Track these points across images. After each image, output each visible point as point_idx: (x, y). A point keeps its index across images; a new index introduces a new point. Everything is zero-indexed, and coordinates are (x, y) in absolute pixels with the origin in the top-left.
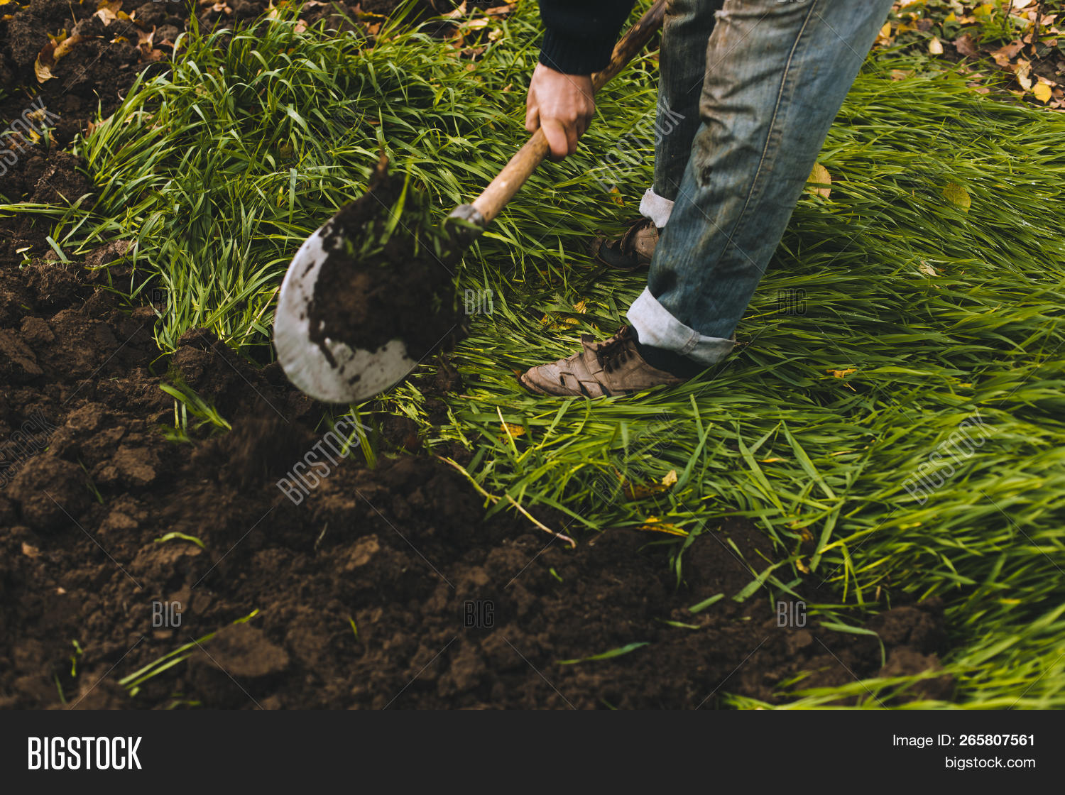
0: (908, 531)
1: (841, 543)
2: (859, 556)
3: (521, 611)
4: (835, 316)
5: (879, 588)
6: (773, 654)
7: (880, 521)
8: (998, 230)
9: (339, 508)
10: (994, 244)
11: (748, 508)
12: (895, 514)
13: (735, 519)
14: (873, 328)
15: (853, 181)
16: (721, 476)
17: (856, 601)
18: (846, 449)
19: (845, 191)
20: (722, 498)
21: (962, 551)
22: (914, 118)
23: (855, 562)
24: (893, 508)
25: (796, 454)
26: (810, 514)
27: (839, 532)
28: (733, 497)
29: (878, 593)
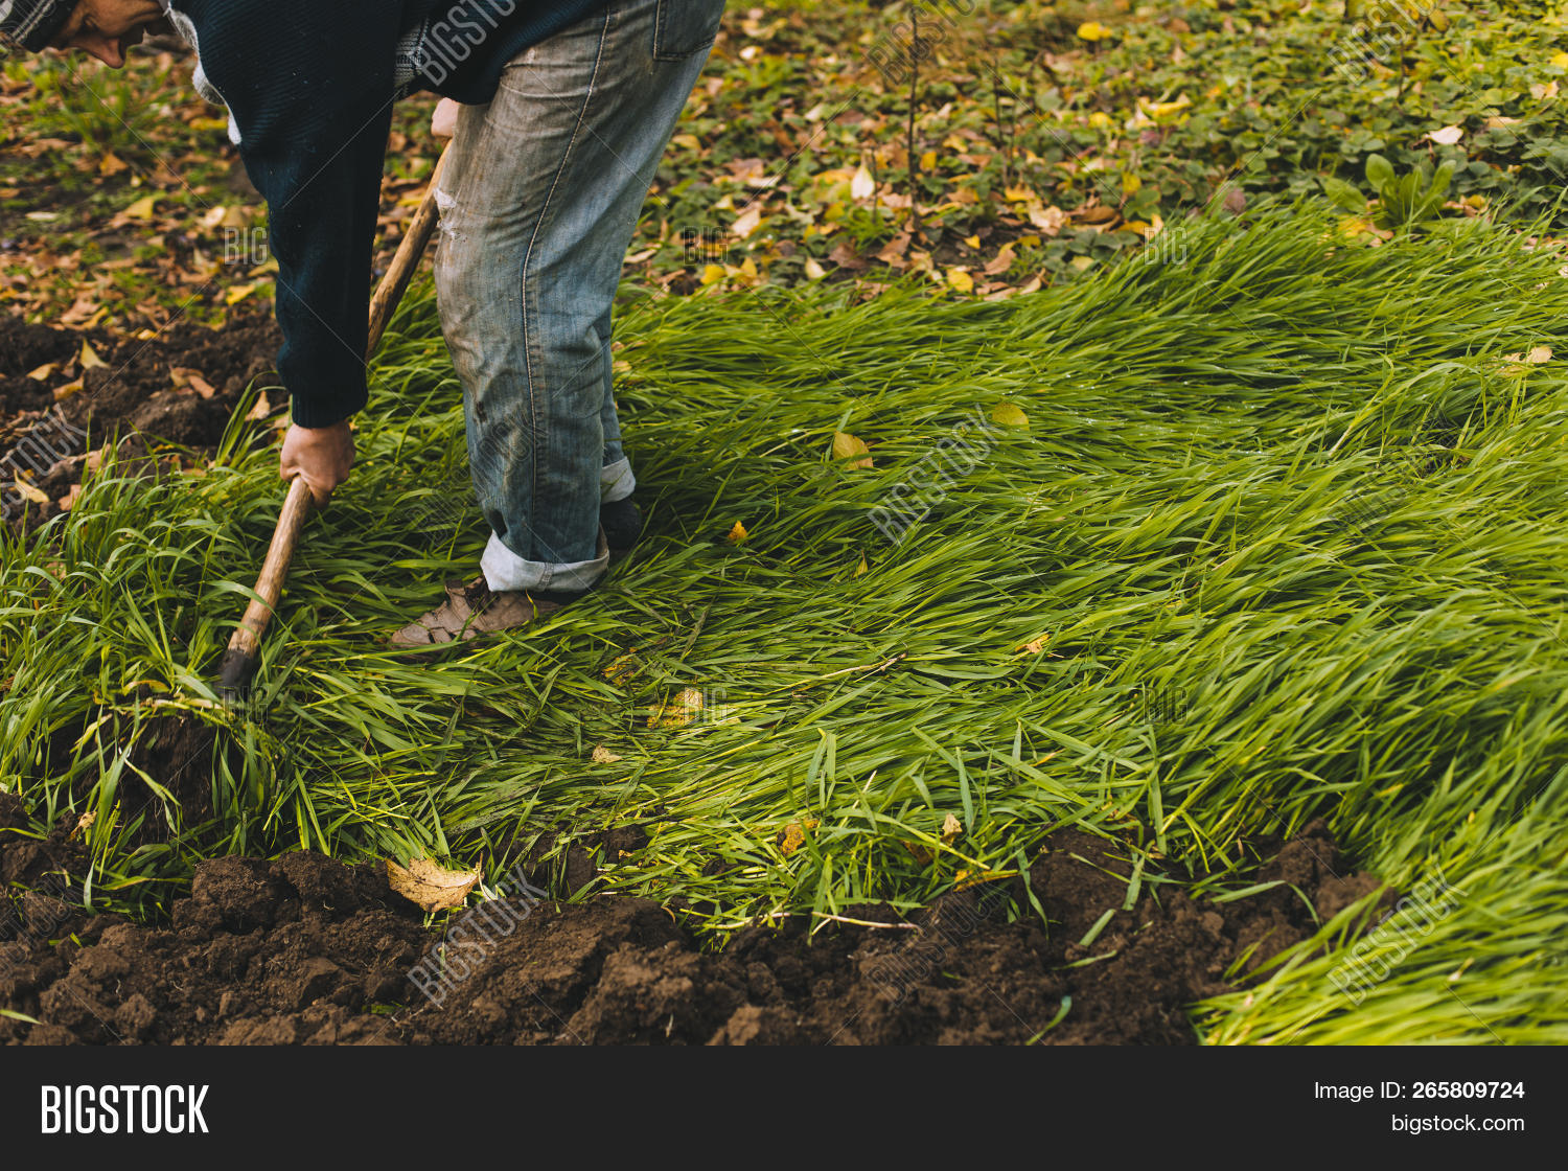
0: (1251, 763)
1: (1180, 811)
2: (1204, 816)
3: (945, 1012)
4: (988, 587)
5: (1239, 841)
6: (1200, 948)
7: (1211, 767)
8: (1069, 438)
9: (679, 991)
10: (1075, 454)
11: (1054, 819)
12: (1220, 755)
13: (1058, 832)
14: (1031, 585)
15: (890, 438)
16: (1003, 799)
17: (1224, 867)
18: (1109, 715)
19: (891, 454)
20: (1020, 821)
21: (1320, 758)
22: (892, 351)
23: (1202, 824)
24: (1217, 748)
25: (1061, 744)
26: (1125, 796)
27: (1171, 801)
28: (1031, 813)
29: (1240, 847)
